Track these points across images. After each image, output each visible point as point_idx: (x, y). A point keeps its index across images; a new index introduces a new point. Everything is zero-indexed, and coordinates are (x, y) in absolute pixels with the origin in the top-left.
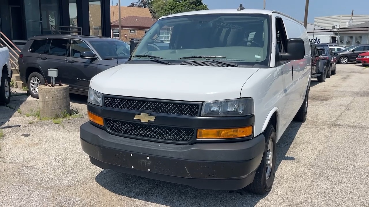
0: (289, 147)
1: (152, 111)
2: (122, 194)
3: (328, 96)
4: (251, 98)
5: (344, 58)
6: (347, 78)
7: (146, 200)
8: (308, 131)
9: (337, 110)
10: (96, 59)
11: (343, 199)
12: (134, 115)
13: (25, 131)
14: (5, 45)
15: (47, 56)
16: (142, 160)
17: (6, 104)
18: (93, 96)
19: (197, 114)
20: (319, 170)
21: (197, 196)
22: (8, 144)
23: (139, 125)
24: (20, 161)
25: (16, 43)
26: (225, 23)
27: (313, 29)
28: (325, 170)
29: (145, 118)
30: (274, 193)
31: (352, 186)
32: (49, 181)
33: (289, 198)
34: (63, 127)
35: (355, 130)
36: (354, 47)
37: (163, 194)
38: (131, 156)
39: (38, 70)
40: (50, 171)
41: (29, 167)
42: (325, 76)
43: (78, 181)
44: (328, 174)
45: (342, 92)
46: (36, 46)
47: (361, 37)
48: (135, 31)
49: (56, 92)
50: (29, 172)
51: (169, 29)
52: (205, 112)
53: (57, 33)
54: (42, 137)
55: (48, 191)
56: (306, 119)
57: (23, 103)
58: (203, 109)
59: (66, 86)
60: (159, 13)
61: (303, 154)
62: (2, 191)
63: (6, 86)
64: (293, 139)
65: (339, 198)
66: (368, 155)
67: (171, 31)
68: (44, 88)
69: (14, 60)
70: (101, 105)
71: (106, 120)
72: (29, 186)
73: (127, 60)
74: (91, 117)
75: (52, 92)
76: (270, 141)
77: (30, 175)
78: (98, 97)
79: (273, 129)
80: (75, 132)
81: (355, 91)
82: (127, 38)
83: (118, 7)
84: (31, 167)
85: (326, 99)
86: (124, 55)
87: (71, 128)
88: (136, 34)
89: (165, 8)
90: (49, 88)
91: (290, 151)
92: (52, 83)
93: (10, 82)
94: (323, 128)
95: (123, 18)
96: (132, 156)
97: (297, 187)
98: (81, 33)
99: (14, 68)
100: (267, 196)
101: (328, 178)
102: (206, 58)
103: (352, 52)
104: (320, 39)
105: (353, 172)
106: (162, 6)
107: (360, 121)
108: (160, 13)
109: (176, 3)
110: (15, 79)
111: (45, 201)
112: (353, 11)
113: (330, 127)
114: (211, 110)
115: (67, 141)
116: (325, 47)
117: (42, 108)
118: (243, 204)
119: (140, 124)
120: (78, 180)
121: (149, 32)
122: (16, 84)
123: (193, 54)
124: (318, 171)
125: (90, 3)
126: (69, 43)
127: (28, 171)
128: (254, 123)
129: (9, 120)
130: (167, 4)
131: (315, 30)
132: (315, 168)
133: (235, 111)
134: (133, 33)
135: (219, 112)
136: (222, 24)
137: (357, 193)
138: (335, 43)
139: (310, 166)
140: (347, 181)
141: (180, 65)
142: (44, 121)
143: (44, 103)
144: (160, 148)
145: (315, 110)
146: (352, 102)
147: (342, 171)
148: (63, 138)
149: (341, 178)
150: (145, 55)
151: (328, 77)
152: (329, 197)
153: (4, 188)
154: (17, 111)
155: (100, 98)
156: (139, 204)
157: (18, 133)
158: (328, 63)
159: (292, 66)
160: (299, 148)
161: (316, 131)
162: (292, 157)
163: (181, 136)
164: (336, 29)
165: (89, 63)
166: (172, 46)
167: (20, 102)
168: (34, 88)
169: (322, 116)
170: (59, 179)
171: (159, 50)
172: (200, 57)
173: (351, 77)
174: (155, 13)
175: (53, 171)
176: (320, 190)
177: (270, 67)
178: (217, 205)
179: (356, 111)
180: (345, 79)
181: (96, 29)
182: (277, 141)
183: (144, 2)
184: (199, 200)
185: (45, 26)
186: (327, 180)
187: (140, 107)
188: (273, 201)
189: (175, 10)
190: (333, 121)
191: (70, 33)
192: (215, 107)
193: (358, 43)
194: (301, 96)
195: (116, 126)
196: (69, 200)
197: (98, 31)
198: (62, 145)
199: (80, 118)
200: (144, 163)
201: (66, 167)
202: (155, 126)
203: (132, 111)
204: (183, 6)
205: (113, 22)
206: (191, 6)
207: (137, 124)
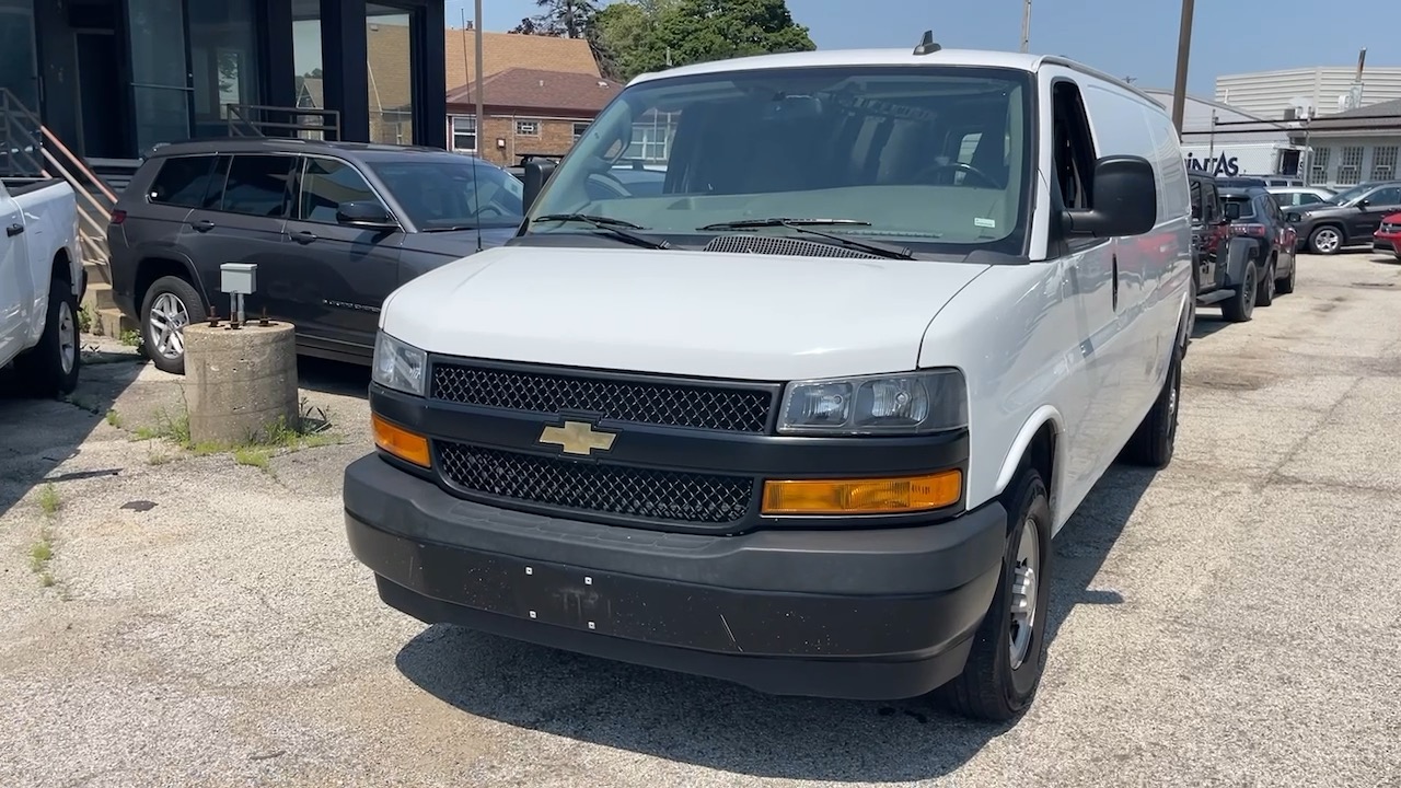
0: (1104, 558)
1: (602, 413)
2: (491, 715)
3: (1261, 375)
4: (956, 371)
5: (1328, 232)
6: (1334, 307)
7: (577, 735)
8: (1175, 499)
9: (1290, 426)
10: (393, 230)
11: (1291, 739)
12: (539, 428)
13: (138, 492)
14: (57, 176)
15: (213, 217)
16: (566, 590)
17: (61, 392)
18: (393, 360)
19: (763, 424)
20: (1209, 640)
21: (760, 723)
22: (77, 536)
23: (554, 463)
24: (122, 596)
25: (97, 170)
26: (870, 100)
27: (1211, 120)
28: (1231, 640)
29: (577, 439)
30: (1040, 717)
31: (1328, 696)
32: (231, 668)
33: (1094, 735)
34: (275, 477)
35: (1352, 500)
36: (1364, 190)
37: (639, 714)
38: (528, 573)
39: (180, 269)
40: (234, 632)
41: (158, 618)
42: (1253, 301)
43: (333, 669)
44: (1242, 653)
45: (1312, 358)
46: (175, 180)
47: (1394, 150)
48: (536, 124)
49: (247, 349)
50: (156, 634)
51: (662, 119)
52: (792, 420)
53: (246, 132)
54: (199, 514)
55: (230, 702)
56: (1171, 456)
57: (126, 391)
58: (785, 408)
59: (287, 326)
60: (627, 57)
61: (1155, 583)
62: (64, 698)
63: (63, 328)
64: (1120, 530)
65: (1277, 737)
66: (1392, 590)
67: (672, 125)
68: (205, 335)
69: (91, 232)
70: (420, 391)
71: (438, 447)
72: (161, 684)
73: (512, 233)
74: (384, 438)
75: (234, 349)
76: (1026, 526)
77: (161, 645)
78: (412, 366)
79: (1038, 487)
80: (317, 496)
81: (1364, 355)
82: (507, 151)
83: (471, 35)
84: (165, 616)
85: (1252, 384)
86: (495, 215)
87: (304, 482)
88: (539, 135)
89: (649, 38)
90: (223, 336)
91: (1106, 572)
92: (235, 315)
93: (78, 312)
94: (1234, 489)
95: (490, 77)
96: (530, 573)
97: (1124, 698)
98: (335, 131)
99: (90, 262)
100: (1015, 728)
101: (1240, 666)
102: (799, 227)
103: (1357, 209)
104: (1236, 159)
105: (1333, 648)
106: (636, 31)
107: (1374, 467)
108: (631, 58)
109: (691, 22)
110: (95, 303)
111: (217, 736)
112: (1363, 55)
113: (1258, 488)
114: (812, 413)
115: (291, 528)
116: (1254, 190)
117: (198, 407)
118: (929, 755)
119: (561, 461)
120: (335, 663)
121: (593, 133)
122: (99, 321)
123: (750, 212)
124: (1206, 643)
125: (370, 20)
126: (295, 170)
127: (153, 632)
128: (967, 459)
129: (77, 452)
130: (656, 24)
131: (1217, 124)
132: (1194, 630)
133: (898, 416)
134: (530, 132)
135: (842, 420)
136: (860, 100)
137: (1345, 722)
138: (1296, 173)
139: (1176, 625)
140: (1309, 680)
141: (706, 253)
142: (204, 455)
143: (205, 390)
144: (630, 546)
145: (1206, 423)
146: (1351, 397)
147: (1294, 642)
148: (273, 517)
149: (1288, 667)
150: (580, 213)
151: (1263, 302)
152: (1241, 733)
153: (69, 690)
154: (105, 419)
155: (419, 369)
156: (554, 749)
157: (113, 497)
158: (1263, 251)
159: (1115, 260)
160: (1140, 559)
161: (1207, 499)
162: (1114, 593)
163: (706, 505)
164: (1299, 120)
165: (369, 242)
166: (673, 183)
167: (116, 388)
168: (164, 335)
169: (1234, 448)
170: (267, 659)
171: (628, 197)
172: (778, 223)
173: (1354, 304)
174: (611, 57)
175: (242, 631)
176: (1207, 709)
177: (1027, 261)
178: (833, 755)
179: (1362, 428)
180: (1328, 309)
181: (389, 116)
182: (1056, 529)
183: (568, 16)
184: (770, 739)
185: (202, 107)
186: (1238, 673)
187: (559, 401)
188: (1035, 746)
189: (687, 46)
190: (1271, 464)
191: (295, 131)
192: (828, 401)
193: (1382, 173)
194: (1148, 372)
195: (475, 467)
196: (304, 734)
197: (396, 123)
198: (273, 542)
199: (333, 447)
200: (572, 599)
201: (290, 620)
202: (612, 467)
203: (533, 415)
204: (717, 31)
205: (456, 91)
206: (748, 32)
207: (550, 460)
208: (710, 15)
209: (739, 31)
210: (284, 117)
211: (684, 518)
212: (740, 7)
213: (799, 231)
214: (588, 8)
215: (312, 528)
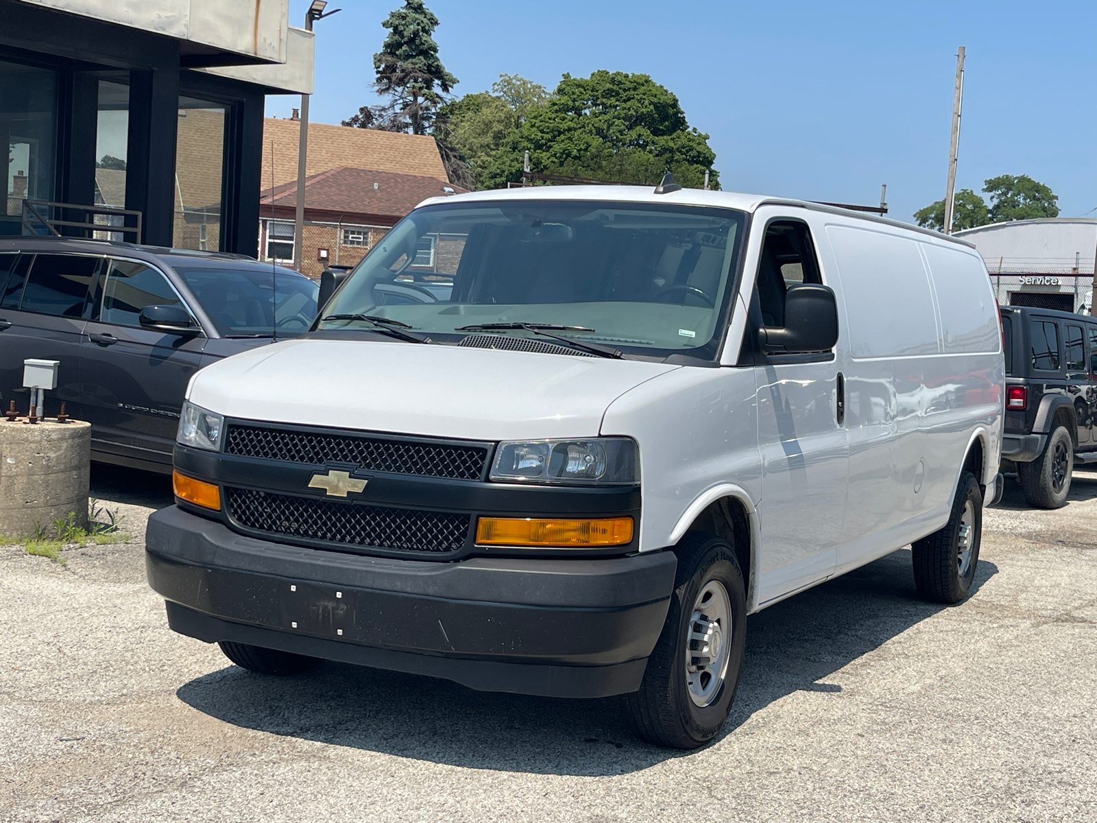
0: (848, 664)
1: (359, 464)
4: (629, 439)
10: (196, 334)
12: (309, 476)
15: (11, 316)
16: (322, 603)
18: (195, 426)
19: (480, 474)
23: (319, 504)
29: (338, 484)
32: (36, 690)
33: (758, 761)
34: (65, 566)
37: (381, 731)
38: (293, 590)
40: (36, 668)
43: (123, 695)
48: (366, 233)
49: (44, 443)
52: (501, 470)
53: (42, 231)
55: (37, 709)
58: (496, 462)
59: (83, 424)
60: (485, 158)
68: (4, 427)
70: (217, 447)
71: (228, 493)
75: (33, 442)
80: (106, 582)
83: (297, 127)
87: (93, 571)
89: (513, 135)
90: (22, 429)
92: (34, 410)
95: (315, 176)
98: (136, 233)
102: (536, 330)
106: (497, 127)
108: (489, 159)
109: (563, 119)
115: (82, 604)
119: (325, 503)
120: (125, 691)
121: (382, 248)
125: (182, 113)
126: (99, 272)
128: (640, 510)
130: (522, 120)
133: (586, 472)
134: (359, 243)
135: (539, 472)
141: (458, 348)
144: (372, 567)
148: (65, 595)
150: (364, 314)
155: (216, 431)
162: (839, 686)
163: (435, 538)
165: (171, 346)
170: (65, 686)
172: (519, 327)
174: (462, 158)
175: (43, 668)
177: (718, 365)
181: (194, 217)
183: (414, 108)
187: (326, 455)
189: (557, 148)
191: (91, 231)
192: (532, 459)
195: (256, 508)
196: (100, 730)
197: (200, 226)
198: (66, 613)
199: (122, 545)
200: (326, 610)
201: (85, 664)
202: (364, 507)
203: (305, 466)
204: (594, 131)
205: (273, 191)
206: (633, 134)
207: (316, 501)
208: (587, 112)
209: (621, 132)
210: (80, 216)
211: (418, 548)
212: (624, 105)
213: (536, 333)
214: (437, 99)
215: (102, 605)
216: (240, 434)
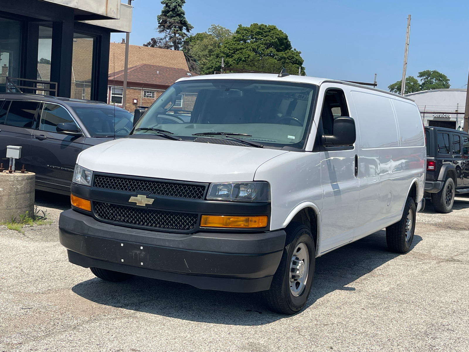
0: (358, 278)
1: (150, 192)
4: (266, 182)
10: (80, 136)
12: (129, 197)
16: (134, 251)
18: (80, 175)
19: (202, 197)
20: (381, 301)
28: (389, 301)
29: (141, 201)
32: (12, 287)
34: (24, 234)
40: (12, 278)
44: (390, 305)
48: (153, 93)
49: (15, 181)
52: (211, 195)
53: (15, 91)
55: (12, 296)
58: (209, 192)
59: (32, 174)
64: (371, 271)
70: (89, 185)
71: (94, 204)
75: (11, 181)
80: (42, 241)
83: (124, 46)
86: (126, 132)
87: (36, 236)
88: (155, 98)
89: (217, 51)
90: (6, 175)
92: (11, 167)
94: (429, 262)
95: (131, 68)
96: (122, 246)
102: (227, 135)
106: (210, 47)
108: (207, 61)
109: (239, 44)
113: (439, 262)
115: (31, 250)
119: (136, 208)
120: (50, 288)
121: (161, 99)
124: (379, 302)
125: (75, 40)
126: (39, 108)
130: (221, 45)
133: (248, 196)
134: (150, 97)
139: (372, 297)
141: (193, 142)
144: (156, 236)
145: (435, 240)
148: (24, 247)
150: (153, 128)
155: (89, 178)
156: (127, 312)
159: (357, 157)
160: (372, 279)
162: (354, 288)
163: (183, 224)
165: (70, 141)
169: (441, 249)
170: (24, 286)
172: (219, 134)
174: (195, 61)
175: (14, 278)
177: (304, 151)
181: (80, 85)
183: (174, 39)
187: (137, 188)
189: (236, 56)
190: (452, 255)
192: (225, 190)
196: (39, 304)
197: (82, 89)
198: (25, 254)
199: (48, 226)
200: (136, 254)
201: (33, 276)
202: (152, 210)
203: (127, 193)
204: (252, 50)
205: (114, 74)
206: (268, 51)
207: (132, 208)
208: (249, 41)
209: (263, 50)
210: (30, 84)
211: (175, 228)
212: (264, 38)
213: (227, 137)
214: (185, 35)
215: (40, 251)
216: (99, 179)
